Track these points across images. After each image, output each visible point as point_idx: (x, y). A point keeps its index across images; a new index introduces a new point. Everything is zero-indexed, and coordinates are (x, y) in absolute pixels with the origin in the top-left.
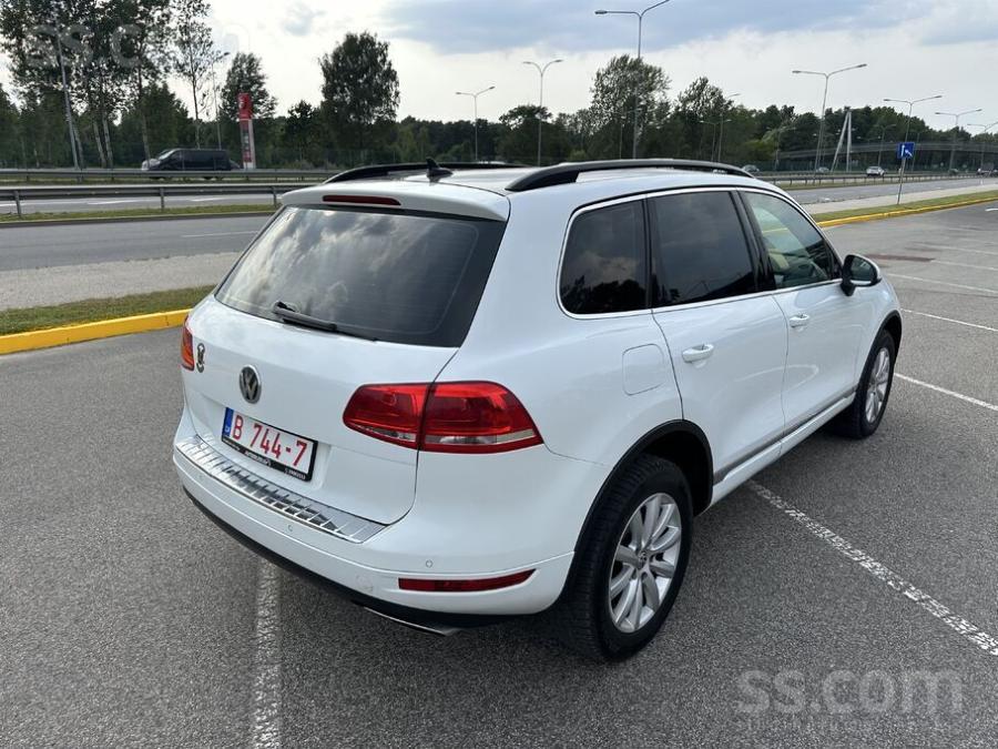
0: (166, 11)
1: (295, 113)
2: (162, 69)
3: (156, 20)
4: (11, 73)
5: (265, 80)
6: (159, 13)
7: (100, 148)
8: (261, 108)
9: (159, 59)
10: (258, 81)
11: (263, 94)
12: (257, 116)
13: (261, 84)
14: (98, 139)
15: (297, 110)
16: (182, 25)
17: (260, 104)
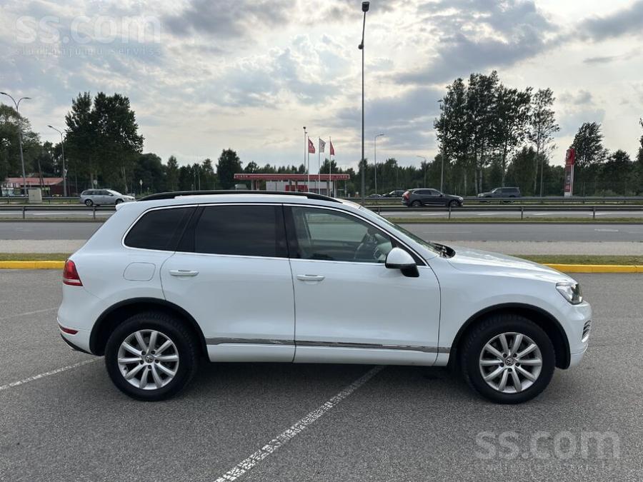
0: (527, 106)
1: (612, 159)
2: (519, 139)
3: (520, 112)
4: (440, 150)
5: (601, 139)
6: (523, 108)
7: (476, 185)
8: (596, 157)
9: (519, 134)
10: (597, 139)
11: (599, 148)
12: (592, 162)
13: (598, 141)
14: (476, 181)
15: (614, 157)
16: (536, 112)
17: (596, 154)
